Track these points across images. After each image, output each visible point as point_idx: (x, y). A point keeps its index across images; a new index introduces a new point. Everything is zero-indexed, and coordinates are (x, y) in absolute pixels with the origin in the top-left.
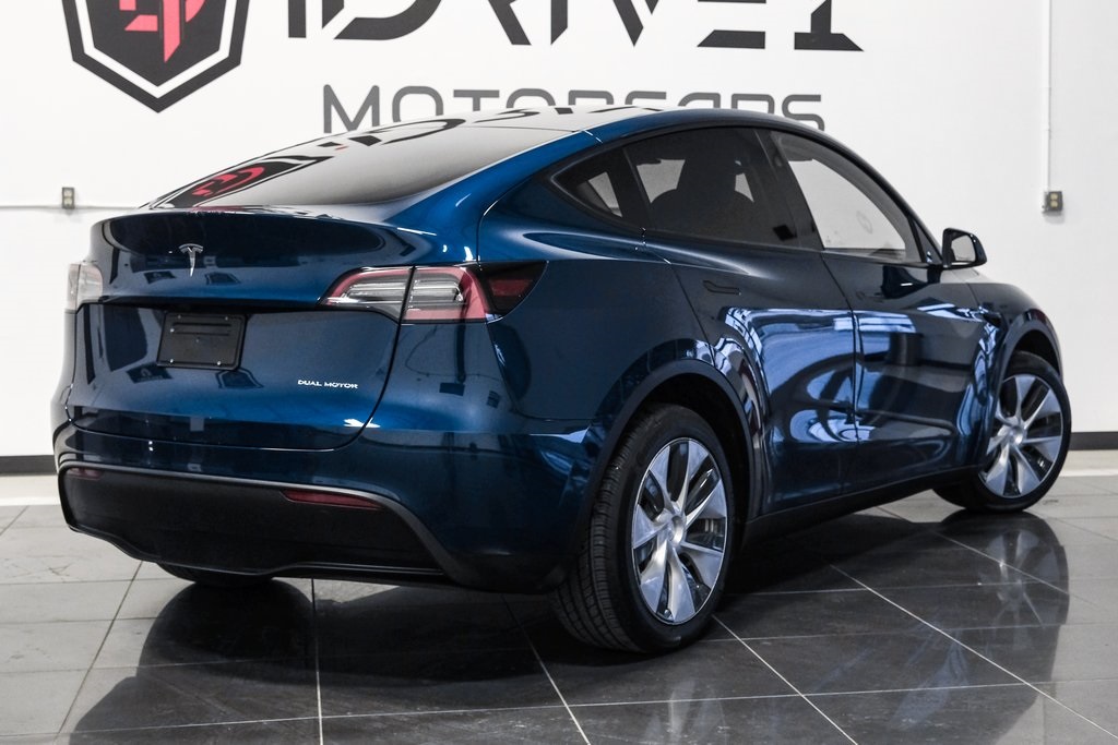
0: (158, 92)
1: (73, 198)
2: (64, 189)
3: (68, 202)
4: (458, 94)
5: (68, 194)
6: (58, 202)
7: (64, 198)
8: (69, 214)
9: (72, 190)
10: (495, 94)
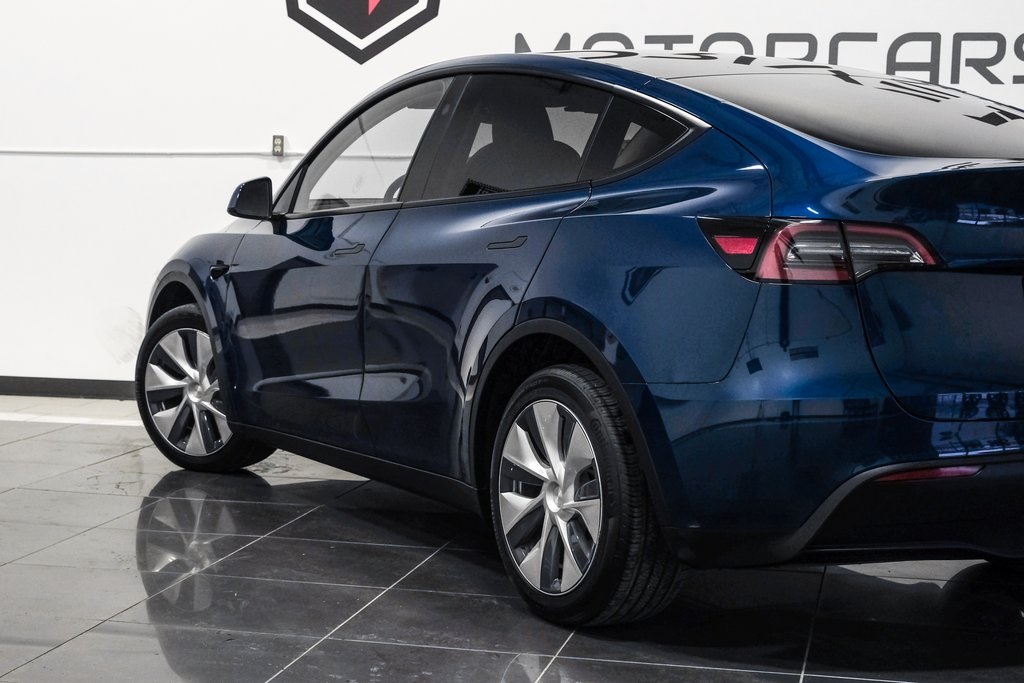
0: (361, 44)
1: (282, 145)
2: (275, 137)
3: (278, 149)
4: (650, 40)
5: (278, 142)
6: (269, 150)
7: (274, 145)
8: (280, 161)
9: (282, 138)
10: (688, 39)
